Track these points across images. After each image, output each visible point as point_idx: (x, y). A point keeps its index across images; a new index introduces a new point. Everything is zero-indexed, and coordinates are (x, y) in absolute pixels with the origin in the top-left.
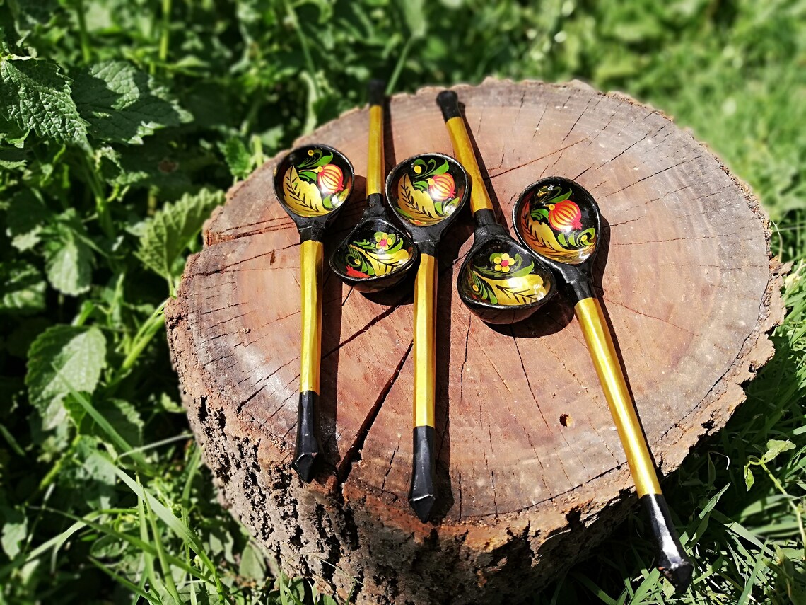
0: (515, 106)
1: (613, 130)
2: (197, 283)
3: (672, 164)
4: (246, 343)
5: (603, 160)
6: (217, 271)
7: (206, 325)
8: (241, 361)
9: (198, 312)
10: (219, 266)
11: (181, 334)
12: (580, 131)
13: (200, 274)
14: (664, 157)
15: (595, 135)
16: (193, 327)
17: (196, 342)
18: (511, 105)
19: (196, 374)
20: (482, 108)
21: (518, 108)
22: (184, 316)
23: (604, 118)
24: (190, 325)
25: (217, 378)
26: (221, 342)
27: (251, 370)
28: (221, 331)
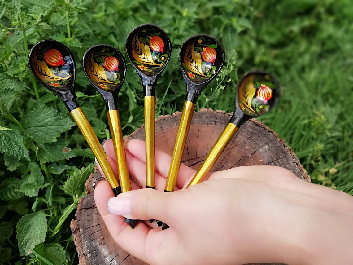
0: (213, 124)
1: (252, 140)
2: (83, 213)
3: (275, 159)
4: (103, 244)
5: (248, 155)
6: (91, 208)
7: (87, 234)
8: (101, 252)
9: (84, 228)
10: (92, 205)
11: (77, 238)
12: (239, 140)
13: (84, 209)
14: (272, 155)
15: (245, 142)
16: (82, 235)
17: (83, 243)
18: (211, 124)
19: (83, 259)
20: (199, 125)
21: (213, 126)
22: (78, 229)
23: (248, 133)
24: (80, 234)
25: (92, 261)
26: (93, 244)
27: (105, 257)
28: (93, 237)
